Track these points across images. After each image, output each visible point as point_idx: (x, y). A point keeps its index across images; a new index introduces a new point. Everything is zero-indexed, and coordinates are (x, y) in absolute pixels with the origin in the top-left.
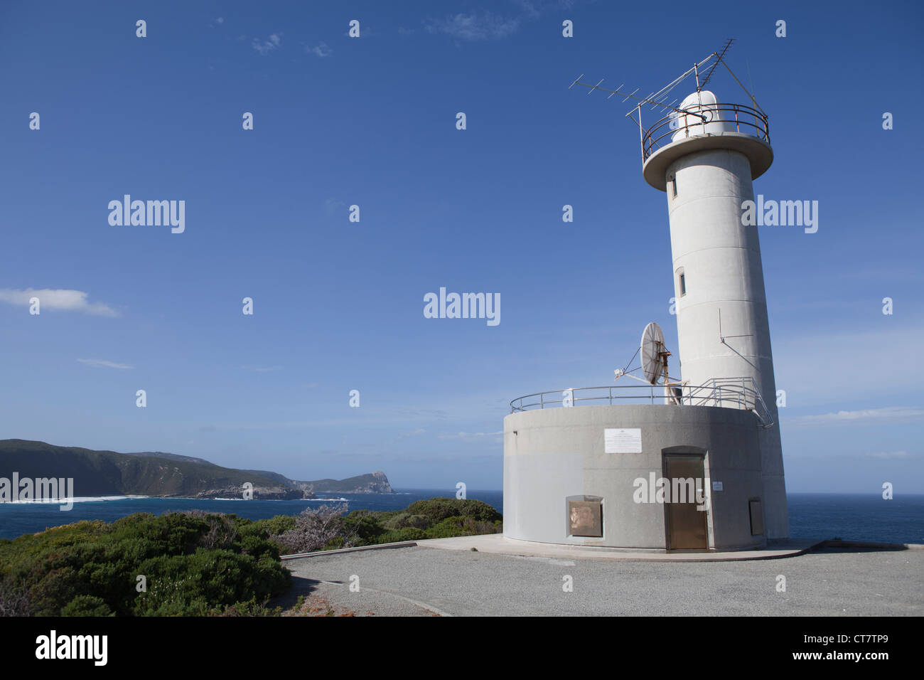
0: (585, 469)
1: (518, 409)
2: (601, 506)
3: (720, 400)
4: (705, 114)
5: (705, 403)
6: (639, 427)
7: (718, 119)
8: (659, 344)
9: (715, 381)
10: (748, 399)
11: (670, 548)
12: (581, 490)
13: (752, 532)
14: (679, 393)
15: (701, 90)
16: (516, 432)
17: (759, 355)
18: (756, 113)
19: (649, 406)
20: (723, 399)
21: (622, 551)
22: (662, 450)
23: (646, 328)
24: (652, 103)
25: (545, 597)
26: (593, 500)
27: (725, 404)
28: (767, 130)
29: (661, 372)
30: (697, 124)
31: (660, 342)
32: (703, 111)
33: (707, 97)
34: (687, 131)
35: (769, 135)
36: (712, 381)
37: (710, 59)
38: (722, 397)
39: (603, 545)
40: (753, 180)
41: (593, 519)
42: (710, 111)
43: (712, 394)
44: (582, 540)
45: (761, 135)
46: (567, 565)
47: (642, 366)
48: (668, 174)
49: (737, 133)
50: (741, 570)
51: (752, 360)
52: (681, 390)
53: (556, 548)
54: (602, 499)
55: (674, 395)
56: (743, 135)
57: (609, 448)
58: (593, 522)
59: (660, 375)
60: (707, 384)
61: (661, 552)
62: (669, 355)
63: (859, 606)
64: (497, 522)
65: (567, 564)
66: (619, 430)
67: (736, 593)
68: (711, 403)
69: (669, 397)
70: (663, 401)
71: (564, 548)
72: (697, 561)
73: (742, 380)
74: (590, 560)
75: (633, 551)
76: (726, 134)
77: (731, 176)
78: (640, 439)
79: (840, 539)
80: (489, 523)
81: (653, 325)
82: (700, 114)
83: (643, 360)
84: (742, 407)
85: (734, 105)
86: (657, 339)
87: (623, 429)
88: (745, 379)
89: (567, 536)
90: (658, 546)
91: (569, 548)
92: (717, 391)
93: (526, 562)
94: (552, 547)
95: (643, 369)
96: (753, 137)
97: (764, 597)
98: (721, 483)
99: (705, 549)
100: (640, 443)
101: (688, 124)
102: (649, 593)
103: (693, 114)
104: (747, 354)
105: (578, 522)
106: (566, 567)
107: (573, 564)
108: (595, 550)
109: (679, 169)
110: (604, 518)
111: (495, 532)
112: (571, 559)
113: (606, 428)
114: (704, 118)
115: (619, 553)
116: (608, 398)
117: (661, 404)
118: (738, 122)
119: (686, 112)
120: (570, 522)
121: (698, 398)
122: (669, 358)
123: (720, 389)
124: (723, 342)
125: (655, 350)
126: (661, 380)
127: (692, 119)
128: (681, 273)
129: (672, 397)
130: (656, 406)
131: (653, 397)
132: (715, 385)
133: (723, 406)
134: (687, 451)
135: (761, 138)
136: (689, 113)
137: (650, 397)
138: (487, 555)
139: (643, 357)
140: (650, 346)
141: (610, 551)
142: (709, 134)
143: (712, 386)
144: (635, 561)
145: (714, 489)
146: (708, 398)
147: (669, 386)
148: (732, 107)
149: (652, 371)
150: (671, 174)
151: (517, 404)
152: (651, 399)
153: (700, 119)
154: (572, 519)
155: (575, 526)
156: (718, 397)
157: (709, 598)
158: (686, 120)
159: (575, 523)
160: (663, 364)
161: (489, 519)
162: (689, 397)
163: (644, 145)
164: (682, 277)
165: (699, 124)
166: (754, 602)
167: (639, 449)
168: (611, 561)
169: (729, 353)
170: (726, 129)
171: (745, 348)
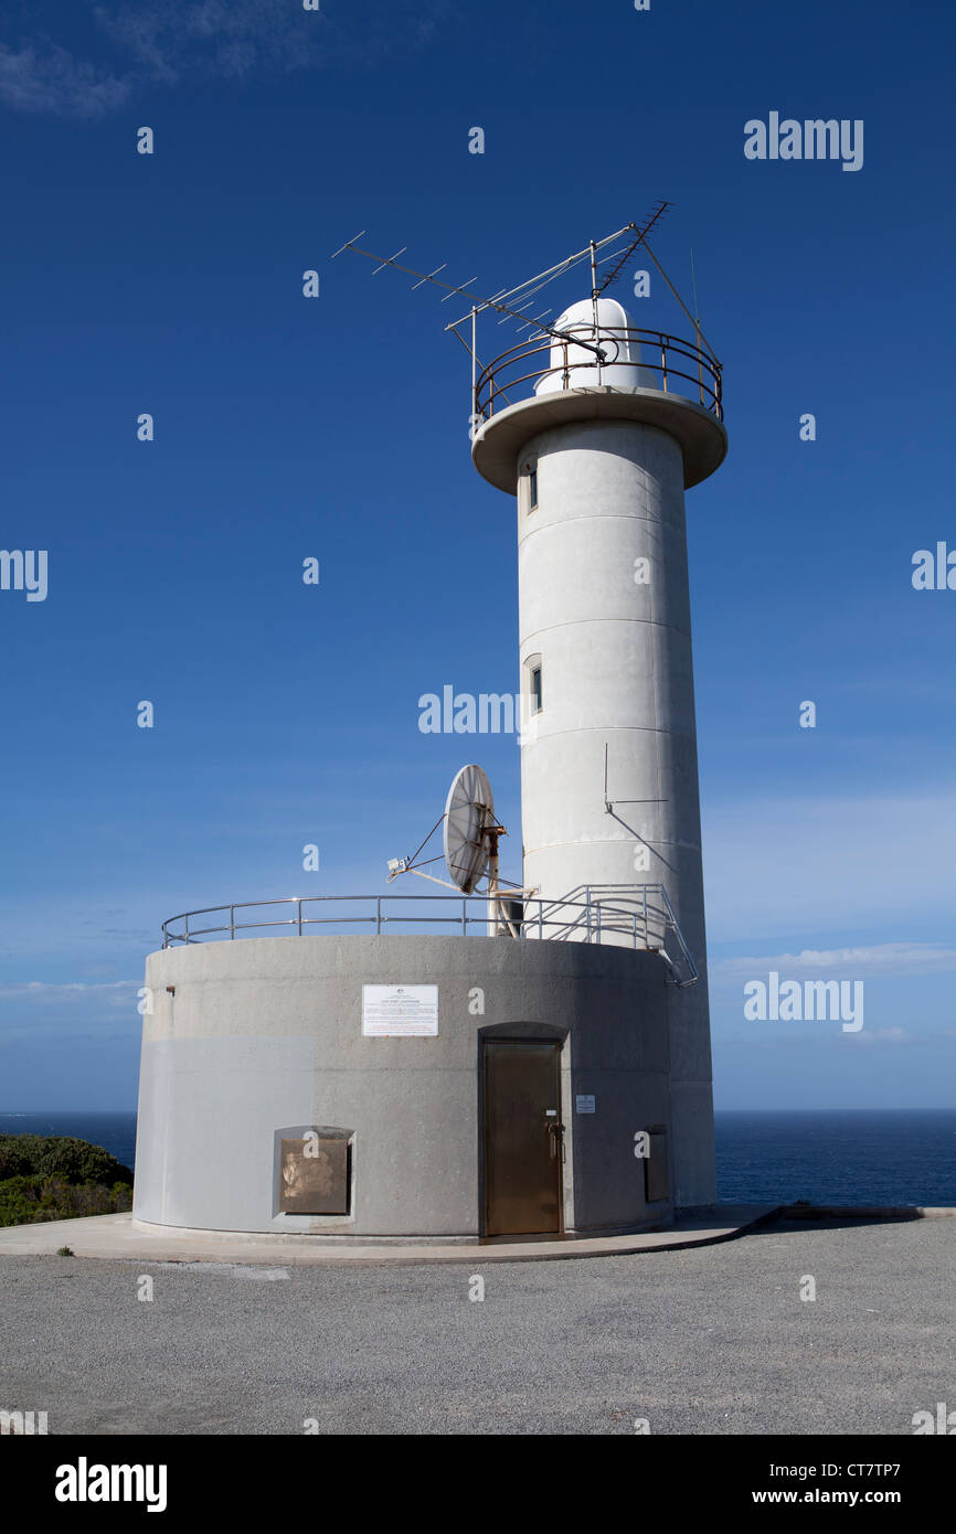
0: (318, 1070)
1: (180, 938)
2: (349, 1149)
3: (599, 928)
4: (603, 346)
5: (567, 935)
6: (433, 983)
7: (629, 360)
8: (482, 809)
9: (590, 889)
10: (652, 927)
11: (487, 1235)
12: (307, 1113)
13: (647, 1196)
14: (517, 912)
15: (599, 296)
16: (171, 990)
17: (677, 841)
18: (700, 357)
19: (458, 939)
20: (604, 928)
21: (389, 1244)
22: (479, 1030)
23: (459, 774)
24: (501, 310)
25: (223, 1352)
26: (332, 1137)
27: (608, 939)
28: (720, 394)
29: (484, 867)
30: (586, 365)
31: (484, 806)
32: (601, 340)
33: (609, 311)
34: (566, 377)
35: (722, 403)
36: (584, 889)
37: (622, 235)
38: (603, 923)
39: (350, 1232)
40: (686, 488)
41: (332, 1178)
42: (613, 340)
43: (583, 915)
44: (305, 1222)
45: (707, 400)
46: (272, 1278)
47: (446, 853)
48: (522, 461)
49: (662, 393)
50: (626, 1273)
51: (663, 850)
52: (522, 906)
53: (249, 1241)
54: (350, 1134)
55: (507, 918)
56: (674, 398)
57: (370, 1028)
58: (330, 1183)
59: (482, 875)
60: (573, 895)
61: (468, 1243)
62: (501, 833)
63: (836, 1334)
64: (120, 1186)
65: (272, 1275)
66: (394, 989)
67: (615, 1323)
68: (578, 936)
69: (496, 921)
70: (486, 930)
71: (266, 1241)
72: (539, 1259)
73: (642, 889)
74: (321, 1266)
75: (410, 1243)
76: (642, 391)
77: (645, 477)
78: (435, 1008)
79: (807, 1203)
80: (101, 1189)
81: (472, 769)
82: (593, 344)
83: (448, 844)
84: (640, 945)
85: (661, 335)
86: (479, 798)
87: (405, 988)
88: (648, 888)
89: (274, 1216)
90: (463, 1229)
91: (276, 1241)
92: (594, 910)
93: (184, 1275)
94: (241, 1241)
95: (447, 860)
96: (690, 402)
97: (669, 1327)
98: (591, 1098)
99: (556, 1233)
100: (435, 1015)
101: (569, 364)
102: (444, 1332)
103: (580, 343)
104: (655, 837)
105: (299, 1185)
106: (271, 1282)
107: (283, 1275)
108: (333, 1243)
109: (545, 453)
110: (354, 1174)
111: (112, 1210)
112: (280, 1265)
113: (367, 983)
114: (601, 355)
115: (381, 1248)
116: (373, 920)
117: (482, 935)
118: (665, 370)
119: (568, 338)
120: (282, 1185)
121: (554, 924)
122: (501, 840)
123: (599, 907)
124: (610, 811)
125: (474, 822)
126: (483, 884)
127: (577, 354)
128: (535, 665)
129: (503, 921)
130: (471, 939)
131: (466, 920)
132: (589, 898)
133: (602, 943)
134: (528, 1033)
135: (707, 406)
136: (572, 341)
137: (459, 920)
138: (94, 1262)
139: (449, 835)
140: (465, 813)
141: (364, 1244)
142: (609, 388)
143: (583, 900)
144: (416, 1262)
145: (579, 1110)
146: (575, 925)
147: (497, 899)
148: (656, 339)
149: (465, 866)
150: (529, 460)
151: (176, 928)
152: (461, 925)
153: (594, 355)
154: (286, 1178)
155: (293, 1194)
156: (594, 924)
157: (562, 1334)
158: (566, 354)
159: (293, 1186)
160: (488, 852)
161: (100, 1181)
162: (537, 922)
163: (477, 394)
164: (537, 674)
165: (591, 365)
166: (648, 1339)
167: (431, 1027)
168: (364, 1265)
169: (620, 834)
170: (641, 382)
171: (650, 824)
